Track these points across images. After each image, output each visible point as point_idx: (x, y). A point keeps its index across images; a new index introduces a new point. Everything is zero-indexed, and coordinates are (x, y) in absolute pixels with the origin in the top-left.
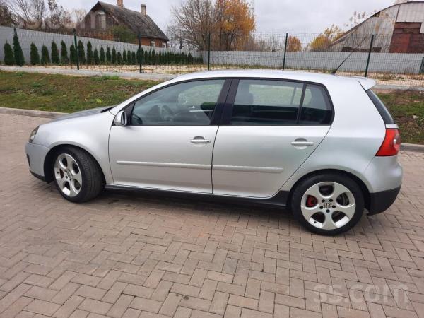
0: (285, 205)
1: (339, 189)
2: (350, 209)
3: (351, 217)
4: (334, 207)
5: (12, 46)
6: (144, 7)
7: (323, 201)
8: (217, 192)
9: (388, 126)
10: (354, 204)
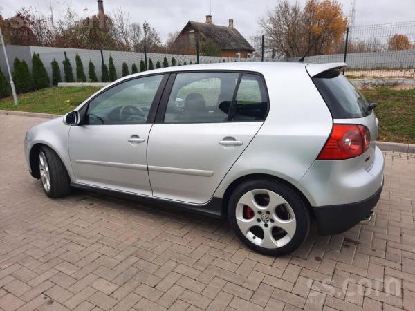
0: (219, 214)
1: (276, 199)
2: (290, 225)
3: (292, 236)
4: (272, 221)
5: (108, 66)
6: (231, 21)
7: (260, 212)
8: (157, 196)
9: (337, 121)
10: (294, 219)
